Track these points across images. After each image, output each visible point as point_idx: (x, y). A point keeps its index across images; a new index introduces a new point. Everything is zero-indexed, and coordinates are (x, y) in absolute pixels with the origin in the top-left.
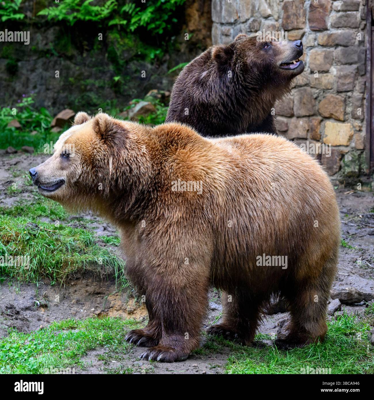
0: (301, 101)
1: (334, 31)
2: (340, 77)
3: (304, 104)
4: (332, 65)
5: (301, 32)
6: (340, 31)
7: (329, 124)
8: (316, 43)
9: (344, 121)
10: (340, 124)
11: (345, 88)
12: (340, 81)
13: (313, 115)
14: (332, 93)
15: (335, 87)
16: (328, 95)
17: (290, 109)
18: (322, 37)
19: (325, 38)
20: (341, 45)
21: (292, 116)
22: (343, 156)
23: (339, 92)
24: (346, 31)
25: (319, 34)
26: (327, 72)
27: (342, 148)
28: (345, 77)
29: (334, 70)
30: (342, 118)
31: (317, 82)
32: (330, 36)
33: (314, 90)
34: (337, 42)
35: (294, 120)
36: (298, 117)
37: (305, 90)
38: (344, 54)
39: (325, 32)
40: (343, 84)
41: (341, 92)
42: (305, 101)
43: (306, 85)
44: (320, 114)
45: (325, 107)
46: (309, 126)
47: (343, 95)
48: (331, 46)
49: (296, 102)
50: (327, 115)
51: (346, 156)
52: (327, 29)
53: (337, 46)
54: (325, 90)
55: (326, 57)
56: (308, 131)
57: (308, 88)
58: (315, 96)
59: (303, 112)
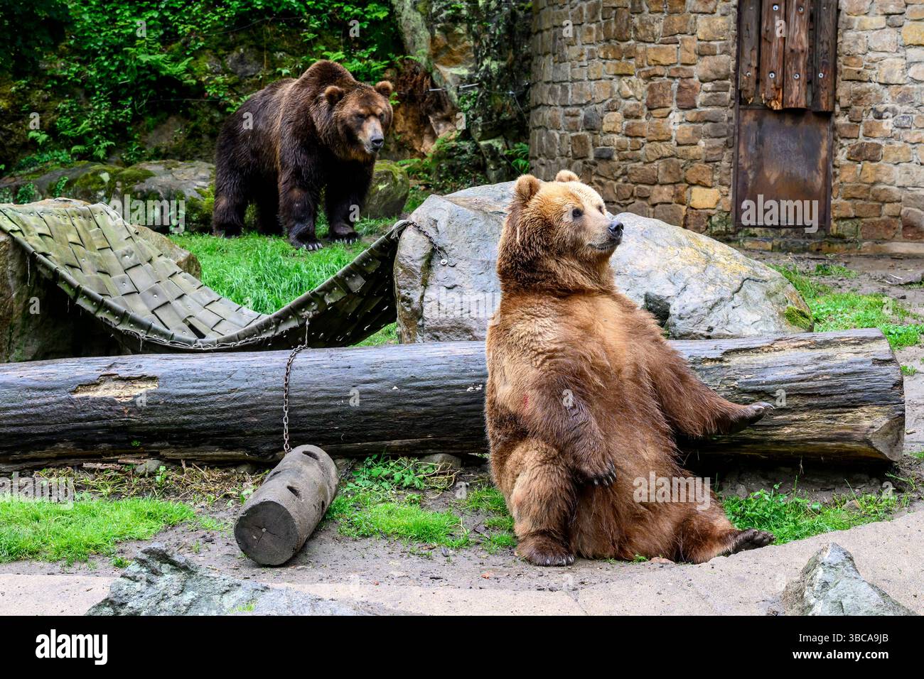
0: (666, 170)
1: (703, 109)
2: (709, 149)
3: (670, 172)
4: (700, 138)
5: (668, 110)
6: (709, 109)
7: (696, 189)
8: (684, 120)
9: (710, 187)
10: (707, 190)
11: (714, 158)
12: (709, 152)
13: (678, 183)
14: (700, 163)
15: (703, 157)
16: (696, 165)
17: (654, 177)
18: (690, 114)
19: (694, 115)
20: (710, 121)
21: (655, 183)
22: (710, 217)
23: (706, 162)
24: (716, 109)
25: (687, 112)
26: (696, 144)
27: (709, 211)
28: (714, 148)
29: (702, 143)
30: (709, 184)
31: (685, 153)
32: (699, 113)
33: (681, 161)
34: (706, 118)
35: (657, 187)
36: (662, 185)
37: (672, 161)
38: (714, 129)
39: (694, 110)
40: (711, 155)
41: (709, 162)
42: (671, 170)
43: (673, 156)
44: (686, 181)
45: (692, 175)
46: (674, 191)
47: (710, 164)
48: (700, 122)
49: (660, 171)
50: (694, 182)
51: (713, 218)
52: (696, 107)
53: (706, 121)
54: (694, 160)
55: (694, 132)
56: (673, 196)
57: (675, 159)
58: (682, 166)
59: (668, 180)
